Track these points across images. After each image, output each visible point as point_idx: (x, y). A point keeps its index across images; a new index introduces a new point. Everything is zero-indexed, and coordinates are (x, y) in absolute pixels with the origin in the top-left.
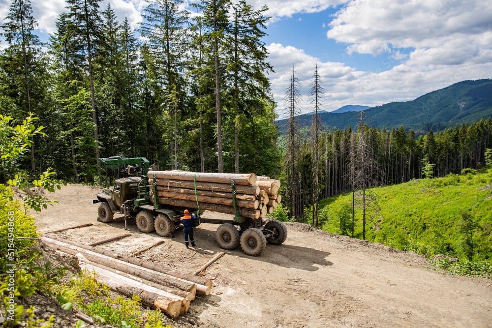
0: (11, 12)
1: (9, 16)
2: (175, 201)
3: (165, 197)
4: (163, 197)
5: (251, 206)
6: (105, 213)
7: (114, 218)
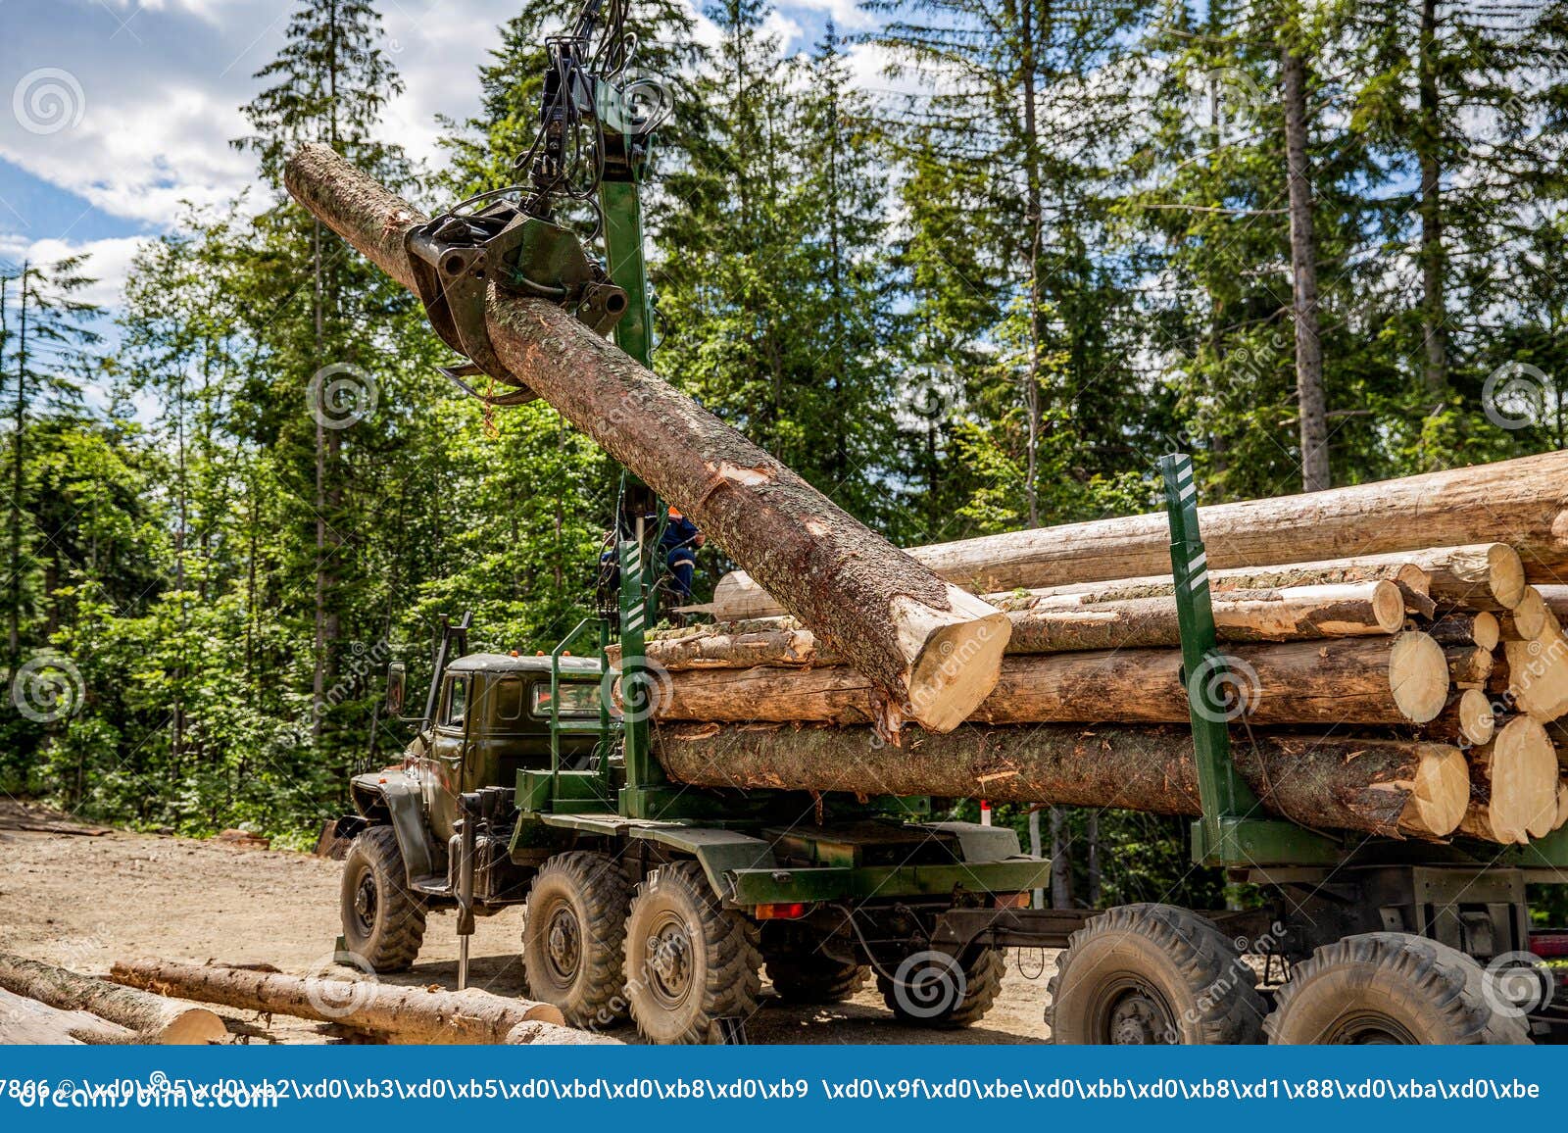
0: (293, 41)
1: (283, 58)
2: (765, 742)
3: (693, 723)
4: (686, 723)
5: (1361, 686)
6: (371, 904)
7: (415, 963)
